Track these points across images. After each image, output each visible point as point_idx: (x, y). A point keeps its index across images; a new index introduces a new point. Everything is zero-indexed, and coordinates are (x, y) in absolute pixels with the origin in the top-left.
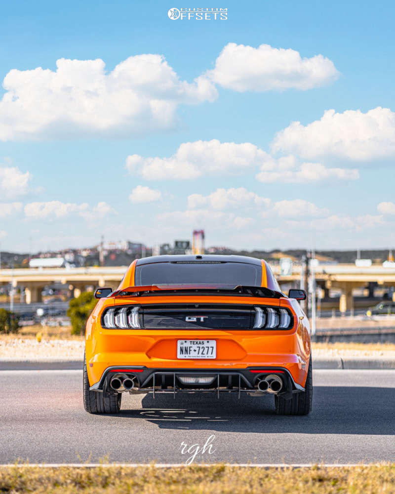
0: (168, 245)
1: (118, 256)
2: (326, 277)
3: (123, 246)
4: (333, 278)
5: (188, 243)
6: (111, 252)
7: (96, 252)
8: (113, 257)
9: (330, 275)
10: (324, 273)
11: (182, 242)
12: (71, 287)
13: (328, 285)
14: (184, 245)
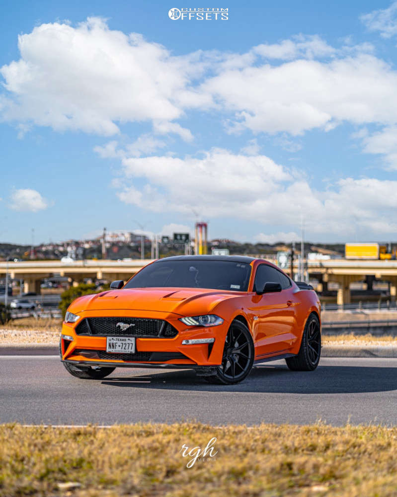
0: (167, 238)
1: (121, 248)
2: (323, 271)
3: (125, 238)
4: (330, 271)
5: (187, 236)
6: (114, 244)
7: (99, 244)
8: (115, 249)
9: (327, 268)
10: (322, 267)
11: (181, 235)
12: (69, 280)
13: (326, 278)
14: (184, 238)
